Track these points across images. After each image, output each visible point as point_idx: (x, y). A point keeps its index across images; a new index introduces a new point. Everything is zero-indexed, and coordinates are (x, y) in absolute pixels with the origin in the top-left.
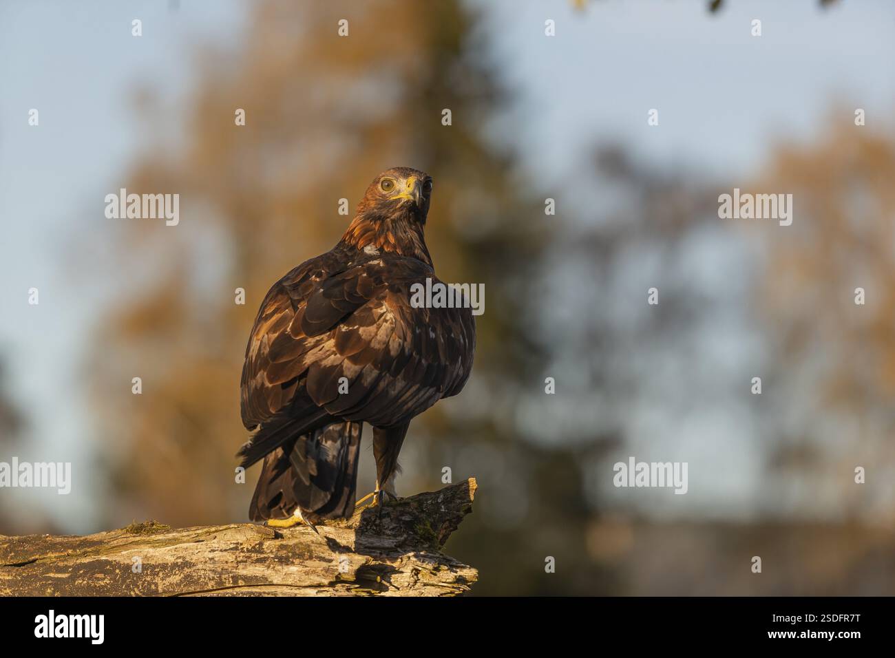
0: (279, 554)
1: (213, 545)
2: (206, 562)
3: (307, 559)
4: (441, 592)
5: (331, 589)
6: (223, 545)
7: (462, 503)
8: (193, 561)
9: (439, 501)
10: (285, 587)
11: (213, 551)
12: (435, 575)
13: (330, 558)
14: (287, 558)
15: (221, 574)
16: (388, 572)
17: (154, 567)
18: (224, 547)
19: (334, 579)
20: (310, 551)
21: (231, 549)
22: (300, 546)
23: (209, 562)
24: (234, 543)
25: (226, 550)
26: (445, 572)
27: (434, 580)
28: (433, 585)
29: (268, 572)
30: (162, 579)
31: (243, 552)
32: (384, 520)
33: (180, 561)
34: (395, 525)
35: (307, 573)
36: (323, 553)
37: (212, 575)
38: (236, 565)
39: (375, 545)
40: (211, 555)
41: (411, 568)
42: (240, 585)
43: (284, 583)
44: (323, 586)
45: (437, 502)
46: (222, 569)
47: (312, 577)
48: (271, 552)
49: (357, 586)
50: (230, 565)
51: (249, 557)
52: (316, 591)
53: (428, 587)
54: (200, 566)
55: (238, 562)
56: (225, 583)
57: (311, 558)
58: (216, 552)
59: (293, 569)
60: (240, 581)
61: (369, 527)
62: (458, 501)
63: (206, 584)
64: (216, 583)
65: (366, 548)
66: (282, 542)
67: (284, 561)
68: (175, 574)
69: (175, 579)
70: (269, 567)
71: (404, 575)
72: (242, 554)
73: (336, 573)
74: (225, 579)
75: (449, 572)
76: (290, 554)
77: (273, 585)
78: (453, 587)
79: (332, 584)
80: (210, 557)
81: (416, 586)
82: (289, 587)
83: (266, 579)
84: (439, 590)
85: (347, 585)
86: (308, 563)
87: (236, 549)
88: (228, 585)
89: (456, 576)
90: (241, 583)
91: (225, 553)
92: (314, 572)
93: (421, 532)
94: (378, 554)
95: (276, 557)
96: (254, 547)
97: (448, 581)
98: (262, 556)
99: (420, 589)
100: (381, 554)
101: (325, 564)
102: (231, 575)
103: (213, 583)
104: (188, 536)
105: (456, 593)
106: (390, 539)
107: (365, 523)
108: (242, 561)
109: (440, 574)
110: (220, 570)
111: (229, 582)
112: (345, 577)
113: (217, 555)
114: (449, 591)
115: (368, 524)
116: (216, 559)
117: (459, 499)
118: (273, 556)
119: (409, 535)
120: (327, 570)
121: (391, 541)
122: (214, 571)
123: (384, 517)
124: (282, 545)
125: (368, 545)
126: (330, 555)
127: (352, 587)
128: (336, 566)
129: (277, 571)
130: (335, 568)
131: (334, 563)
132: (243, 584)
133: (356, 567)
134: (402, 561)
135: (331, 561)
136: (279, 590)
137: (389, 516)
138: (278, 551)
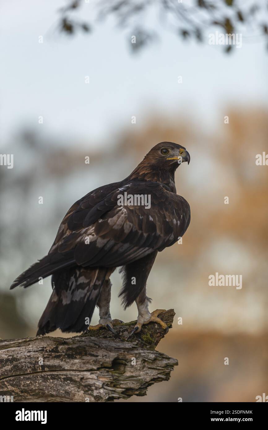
0: (68, 353)
1: (29, 348)
2: (26, 358)
3: (84, 356)
4: (158, 372)
5: (98, 372)
6: (35, 348)
8: (18, 358)
10: (72, 372)
11: (30, 352)
12: (155, 363)
14: (72, 355)
15: (35, 364)
18: (36, 349)
19: (100, 366)
20: (86, 351)
21: (40, 350)
22: (80, 348)
23: (28, 358)
24: (41, 347)
25: (37, 351)
26: (160, 361)
27: (154, 366)
28: (154, 369)
29: (61, 363)
31: (47, 352)
32: (124, 333)
35: (84, 363)
36: (93, 352)
37: (29, 365)
38: (43, 360)
39: (120, 347)
40: (28, 354)
42: (46, 370)
43: (71, 369)
44: (95, 370)
46: (35, 362)
47: (87, 365)
48: (63, 352)
49: (112, 370)
50: (40, 359)
51: (51, 355)
52: (90, 373)
53: (151, 370)
54: (22, 360)
55: (45, 358)
56: (37, 369)
57: (86, 355)
58: (31, 352)
59: (77, 361)
60: (46, 368)
63: (27, 370)
64: (32, 370)
65: (115, 348)
66: (69, 346)
67: (71, 357)
68: (8, 365)
69: (8, 368)
70: (62, 360)
71: (137, 363)
72: (46, 353)
73: (101, 363)
74: (37, 367)
75: (162, 361)
76: (74, 353)
77: (65, 370)
78: (164, 369)
79: (98, 369)
81: (144, 369)
82: (74, 371)
83: (61, 367)
84: (157, 371)
85: (107, 369)
86: (85, 357)
87: (42, 350)
88: (39, 371)
89: (166, 363)
90: (46, 369)
91: (36, 353)
92: (88, 363)
93: (145, 339)
94: (123, 352)
95: (66, 354)
96: (53, 349)
97: (162, 366)
98: (58, 354)
99: (146, 371)
100: (124, 352)
101: (94, 358)
102: (40, 365)
103: (30, 369)
104: (14, 343)
105: (166, 372)
106: (129, 343)
108: (47, 357)
109: (158, 362)
110: (34, 362)
111: (40, 369)
112: (106, 365)
113: (32, 353)
114: (162, 372)
116: (32, 356)
118: (64, 354)
119: (139, 341)
120: (95, 361)
121: (129, 344)
122: (30, 363)
123: (125, 332)
124: (69, 348)
125: (117, 347)
126: (96, 353)
127: (109, 371)
128: (101, 359)
129: (67, 362)
130: (100, 360)
131: (99, 357)
132: (48, 370)
133: (112, 359)
134: (136, 356)
135: (97, 356)
136: (68, 373)
137: (127, 331)
138: (67, 351)
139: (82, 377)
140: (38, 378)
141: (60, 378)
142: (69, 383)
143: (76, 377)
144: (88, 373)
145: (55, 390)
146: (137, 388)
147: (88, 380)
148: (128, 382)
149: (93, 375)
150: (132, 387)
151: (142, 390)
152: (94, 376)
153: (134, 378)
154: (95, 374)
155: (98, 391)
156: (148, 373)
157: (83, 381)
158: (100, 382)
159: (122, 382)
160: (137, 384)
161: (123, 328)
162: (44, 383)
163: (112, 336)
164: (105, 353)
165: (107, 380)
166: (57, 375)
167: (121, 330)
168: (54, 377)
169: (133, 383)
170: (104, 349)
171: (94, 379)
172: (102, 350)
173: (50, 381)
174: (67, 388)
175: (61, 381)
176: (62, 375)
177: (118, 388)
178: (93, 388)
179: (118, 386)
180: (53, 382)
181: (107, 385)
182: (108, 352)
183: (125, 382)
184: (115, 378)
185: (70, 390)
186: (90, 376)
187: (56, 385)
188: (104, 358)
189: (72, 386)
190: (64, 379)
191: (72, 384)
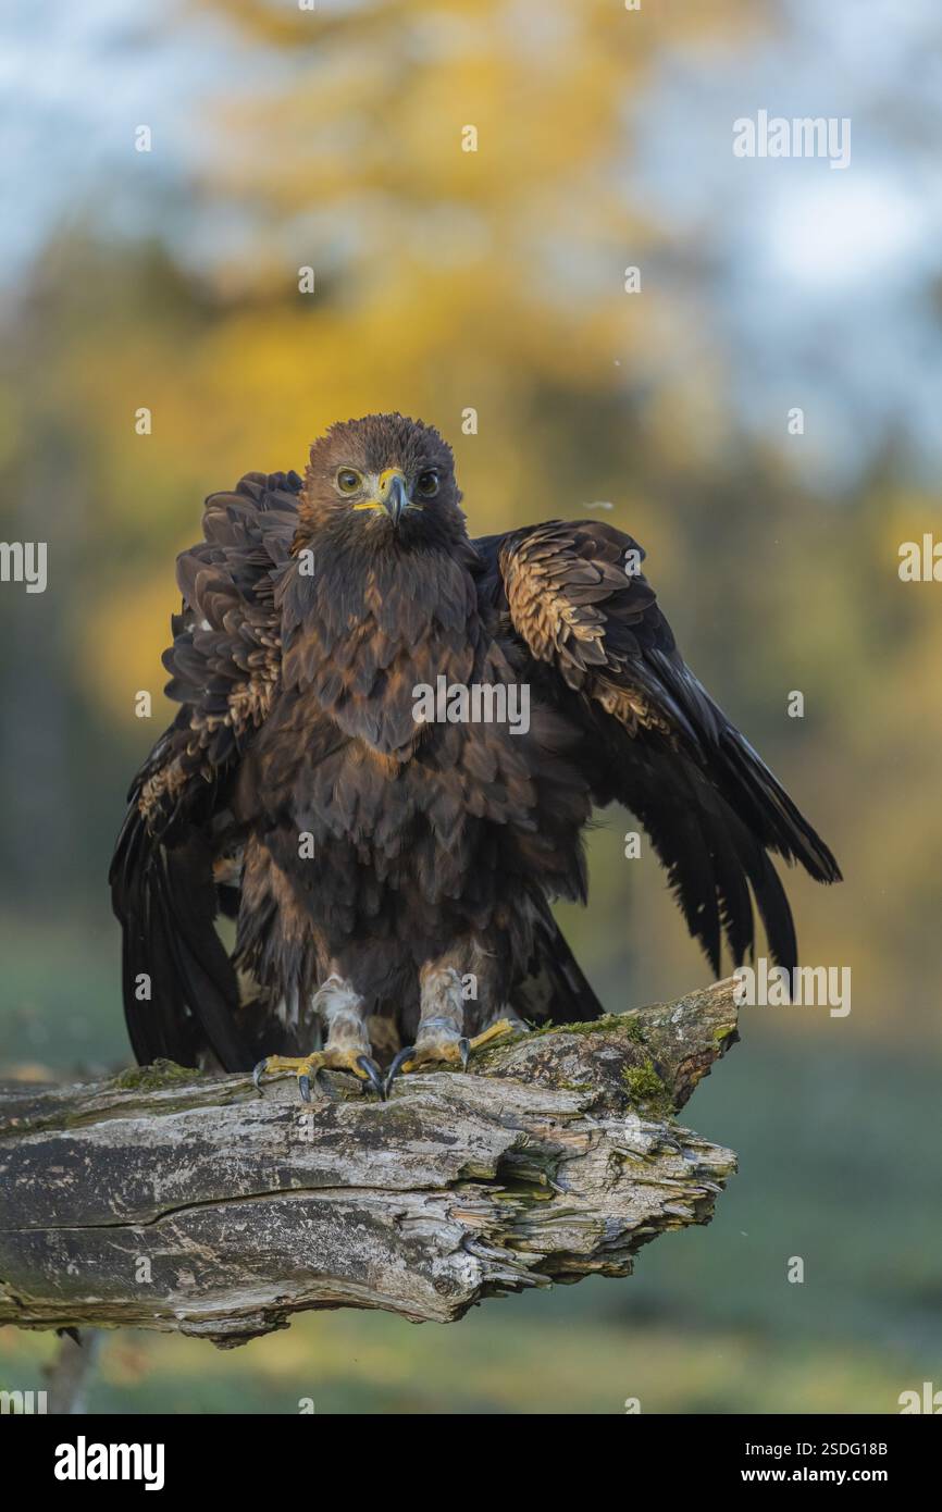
0: (363, 1128)
1: (251, 1111)
2: (235, 1144)
3: (411, 1139)
4: (666, 1197)
5: (451, 1195)
6: (267, 1111)
7: (716, 1024)
8: (214, 1142)
9: (674, 1020)
10: (371, 1193)
11: (249, 1122)
12: (654, 1163)
13: (452, 1135)
14: (376, 1136)
15: (260, 1166)
16: (567, 1160)
17: (150, 1152)
18: (268, 1114)
19: (457, 1176)
20: (417, 1123)
21: (280, 1119)
22: (399, 1113)
23: (240, 1143)
24: (286, 1108)
25: (270, 1121)
26: (673, 1158)
27: (652, 1175)
28: (651, 1184)
29: (341, 1164)
30: (162, 1177)
31: (300, 1124)
32: (566, 1059)
33: (192, 1141)
34: (585, 1069)
35: (408, 1165)
36: (439, 1126)
37: (244, 1169)
38: (286, 1151)
39: (542, 1108)
40: (244, 1131)
41: (609, 1151)
42: (294, 1186)
43: (369, 1183)
44: (438, 1189)
45: (671, 1023)
46: (262, 1158)
47: (417, 1173)
48: (350, 1125)
49: (501, 1188)
50: (275, 1149)
51: (310, 1135)
52: (425, 1198)
53: (643, 1188)
54: (225, 1152)
55: (290, 1145)
56: (268, 1183)
57: (418, 1135)
58: (254, 1125)
59: (386, 1156)
60: (292, 1181)
61: (537, 1074)
62: (709, 1021)
63: (236, 1185)
64: (253, 1184)
65: (527, 1113)
66: (367, 1106)
67: (371, 1141)
68: (183, 1167)
69: (182, 1176)
70: (342, 1153)
71: (597, 1164)
72: (298, 1129)
73: (460, 1165)
74: (268, 1176)
75: (680, 1158)
76: (382, 1128)
77: (350, 1187)
78: (687, 1187)
79: (452, 1186)
80: (243, 1133)
81: (619, 1187)
82: (379, 1192)
83: (337, 1176)
84: (661, 1192)
85: (482, 1187)
86: (415, 1145)
87: (288, 1118)
88: (272, 1188)
89: (692, 1167)
90: (295, 1183)
91: (268, 1127)
92: (421, 1162)
93: (633, 1081)
94: (548, 1127)
95: (357, 1134)
97: (677, 1175)
98: (333, 1132)
99: (627, 1190)
100: (553, 1124)
101: (441, 1148)
102: (277, 1168)
103: (247, 1183)
104: (214, 1092)
105: (694, 1197)
106: (571, 1096)
107: (530, 1065)
108: (297, 1143)
109: (664, 1161)
110: (258, 1158)
111: (275, 1181)
112: (478, 1172)
113: (256, 1128)
114: (680, 1195)
115: (535, 1067)
116: (253, 1138)
117: (712, 1015)
118: (351, 1132)
119: (608, 1086)
120: (443, 1159)
121: (573, 1099)
122: (248, 1161)
123: (567, 1054)
124: (367, 1110)
125: (530, 1108)
126: (451, 1129)
127: (491, 1191)
128: (462, 1151)
129: (356, 1161)
130: (460, 1154)
131: (458, 1146)
132: (299, 1186)
133: (497, 1152)
134: (590, 1139)
135: (452, 1141)
136: (361, 1196)
137: (576, 1052)
138: (361, 1122)
139: (399, 1211)
140: (269, 1211)
141: (335, 1214)
142: (364, 1232)
143: (382, 1213)
144: (419, 1199)
145: (322, 1254)
146: (586, 1251)
147: (417, 1223)
148: (554, 1229)
149: (434, 1204)
150: (568, 1246)
151: (615, 1256)
152: (437, 1209)
153: (576, 1218)
154: (441, 1202)
155: (445, 1262)
156: (631, 1199)
157: (405, 1225)
158: (455, 1230)
159: (536, 1231)
160: (587, 1239)
161: (562, 1043)
162: (288, 1231)
163: (522, 1070)
164: (478, 1132)
165: (479, 1225)
166: (328, 1204)
167: (558, 1048)
168: (318, 1212)
169: (571, 1234)
170: (478, 1115)
171: (437, 1220)
172: (471, 1118)
173: (306, 1224)
174: (358, 1248)
175: (340, 1225)
176: (342, 1204)
177: (520, 1250)
178: (432, 1250)
179: (523, 1244)
180: (314, 1229)
181: (481, 1240)
182: (489, 1126)
183: (544, 1230)
184: (505, 1216)
185: (367, 1257)
186: (424, 1211)
187: (322, 1236)
188: (474, 1146)
189: (372, 1241)
190: (347, 1216)
191: (372, 1235)
